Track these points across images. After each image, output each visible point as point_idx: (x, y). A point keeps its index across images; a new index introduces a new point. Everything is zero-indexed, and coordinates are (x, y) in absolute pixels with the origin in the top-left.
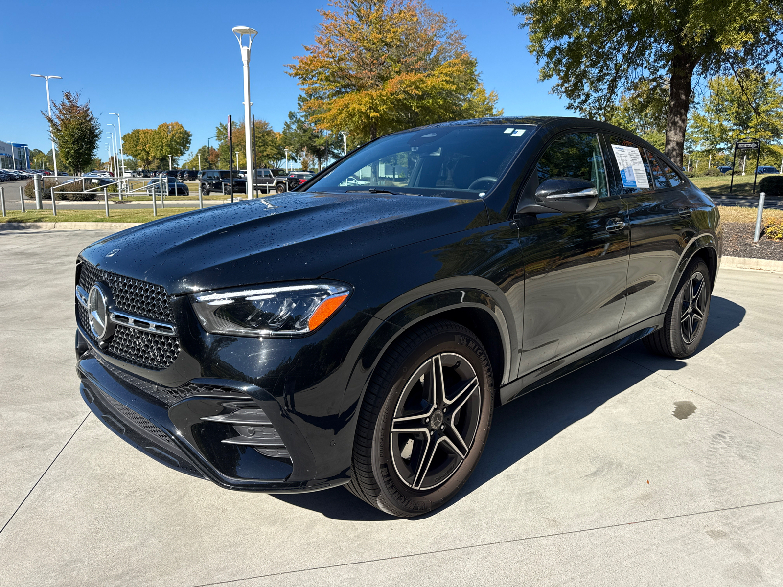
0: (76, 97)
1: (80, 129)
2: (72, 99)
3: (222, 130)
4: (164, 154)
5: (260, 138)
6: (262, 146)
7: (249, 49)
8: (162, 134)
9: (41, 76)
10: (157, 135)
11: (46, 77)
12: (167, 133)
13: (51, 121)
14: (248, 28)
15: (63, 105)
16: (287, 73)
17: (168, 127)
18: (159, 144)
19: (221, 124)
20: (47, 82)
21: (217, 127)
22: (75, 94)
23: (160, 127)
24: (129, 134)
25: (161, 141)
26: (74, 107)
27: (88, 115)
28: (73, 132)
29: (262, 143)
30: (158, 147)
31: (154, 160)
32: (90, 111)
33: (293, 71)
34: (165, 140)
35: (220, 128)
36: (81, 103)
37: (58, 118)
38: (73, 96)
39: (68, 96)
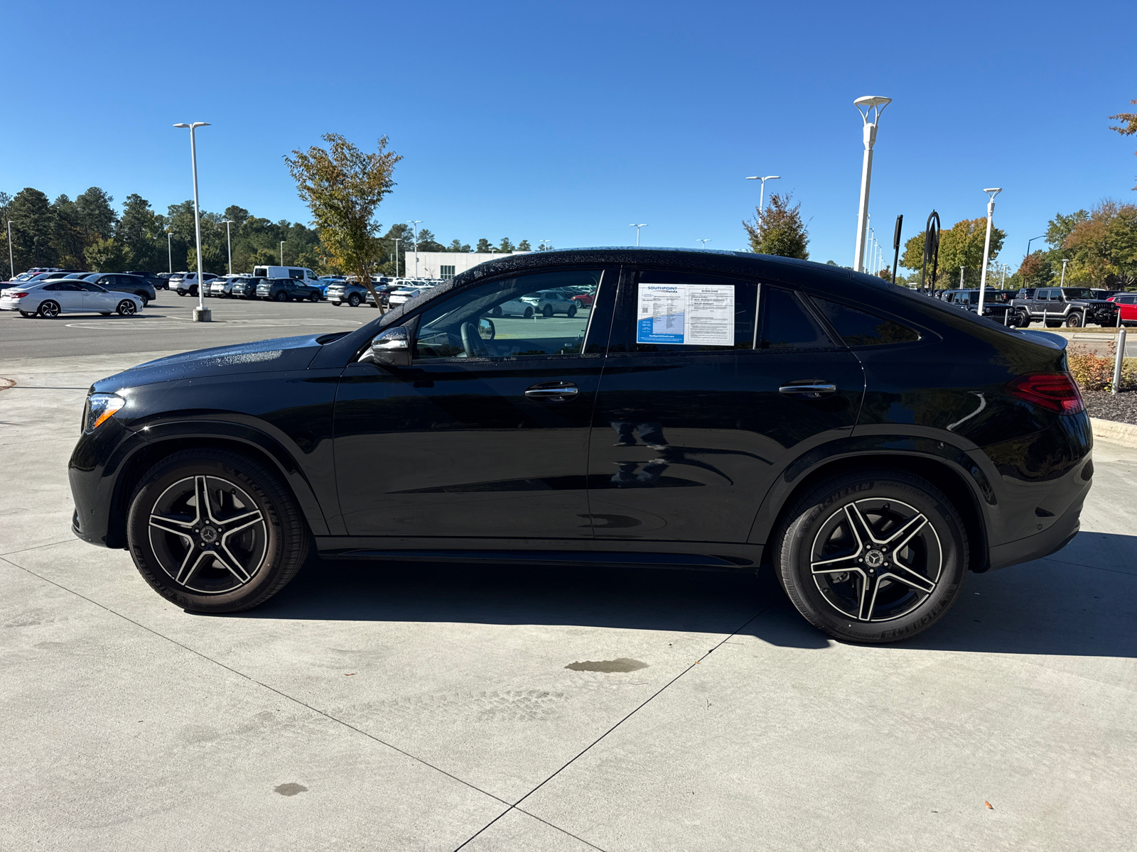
0: (785, 200)
1: (781, 241)
2: (780, 204)
3: (1058, 225)
4: (955, 266)
5: (1127, 234)
6: (1125, 248)
7: (874, 126)
8: (958, 236)
9: (757, 178)
10: (950, 239)
11: (763, 179)
12: (966, 235)
13: (752, 232)
14: (872, 97)
15: (769, 211)
16: (1115, 129)
17: (969, 225)
18: (951, 252)
19: (1058, 216)
20: (762, 185)
21: (1050, 222)
22: (785, 197)
23: (957, 226)
24: (916, 238)
25: (954, 247)
26: (781, 213)
27: (796, 222)
28: (772, 244)
29: (1127, 242)
30: (948, 255)
31: (942, 274)
32: (798, 216)
33: (1126, 125)
34: (961, 245)
35: (1055, 222)
36: (789, 208)
37: (761, 228)
38: (782, 199)
39: (775, 201)
